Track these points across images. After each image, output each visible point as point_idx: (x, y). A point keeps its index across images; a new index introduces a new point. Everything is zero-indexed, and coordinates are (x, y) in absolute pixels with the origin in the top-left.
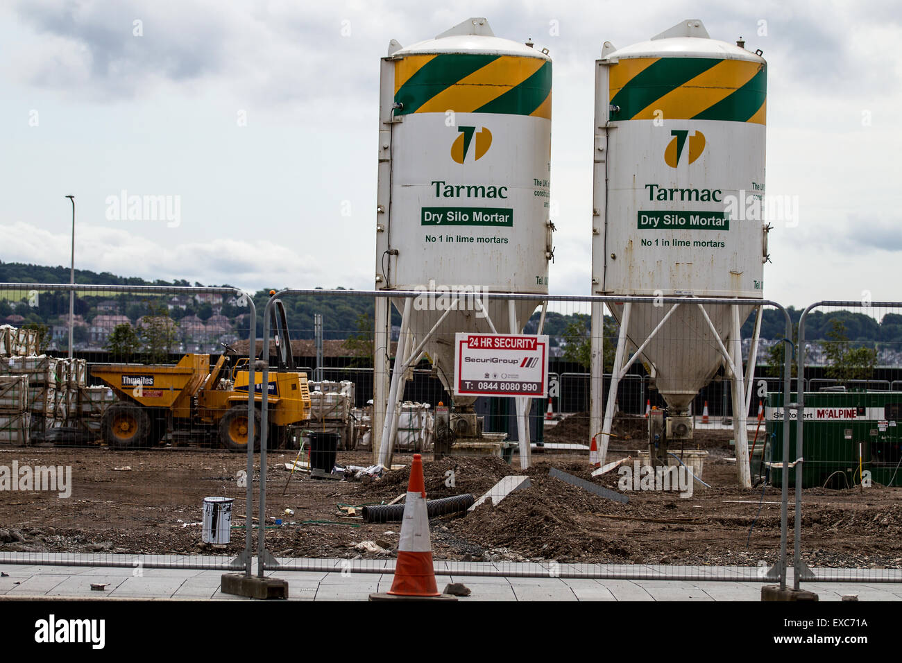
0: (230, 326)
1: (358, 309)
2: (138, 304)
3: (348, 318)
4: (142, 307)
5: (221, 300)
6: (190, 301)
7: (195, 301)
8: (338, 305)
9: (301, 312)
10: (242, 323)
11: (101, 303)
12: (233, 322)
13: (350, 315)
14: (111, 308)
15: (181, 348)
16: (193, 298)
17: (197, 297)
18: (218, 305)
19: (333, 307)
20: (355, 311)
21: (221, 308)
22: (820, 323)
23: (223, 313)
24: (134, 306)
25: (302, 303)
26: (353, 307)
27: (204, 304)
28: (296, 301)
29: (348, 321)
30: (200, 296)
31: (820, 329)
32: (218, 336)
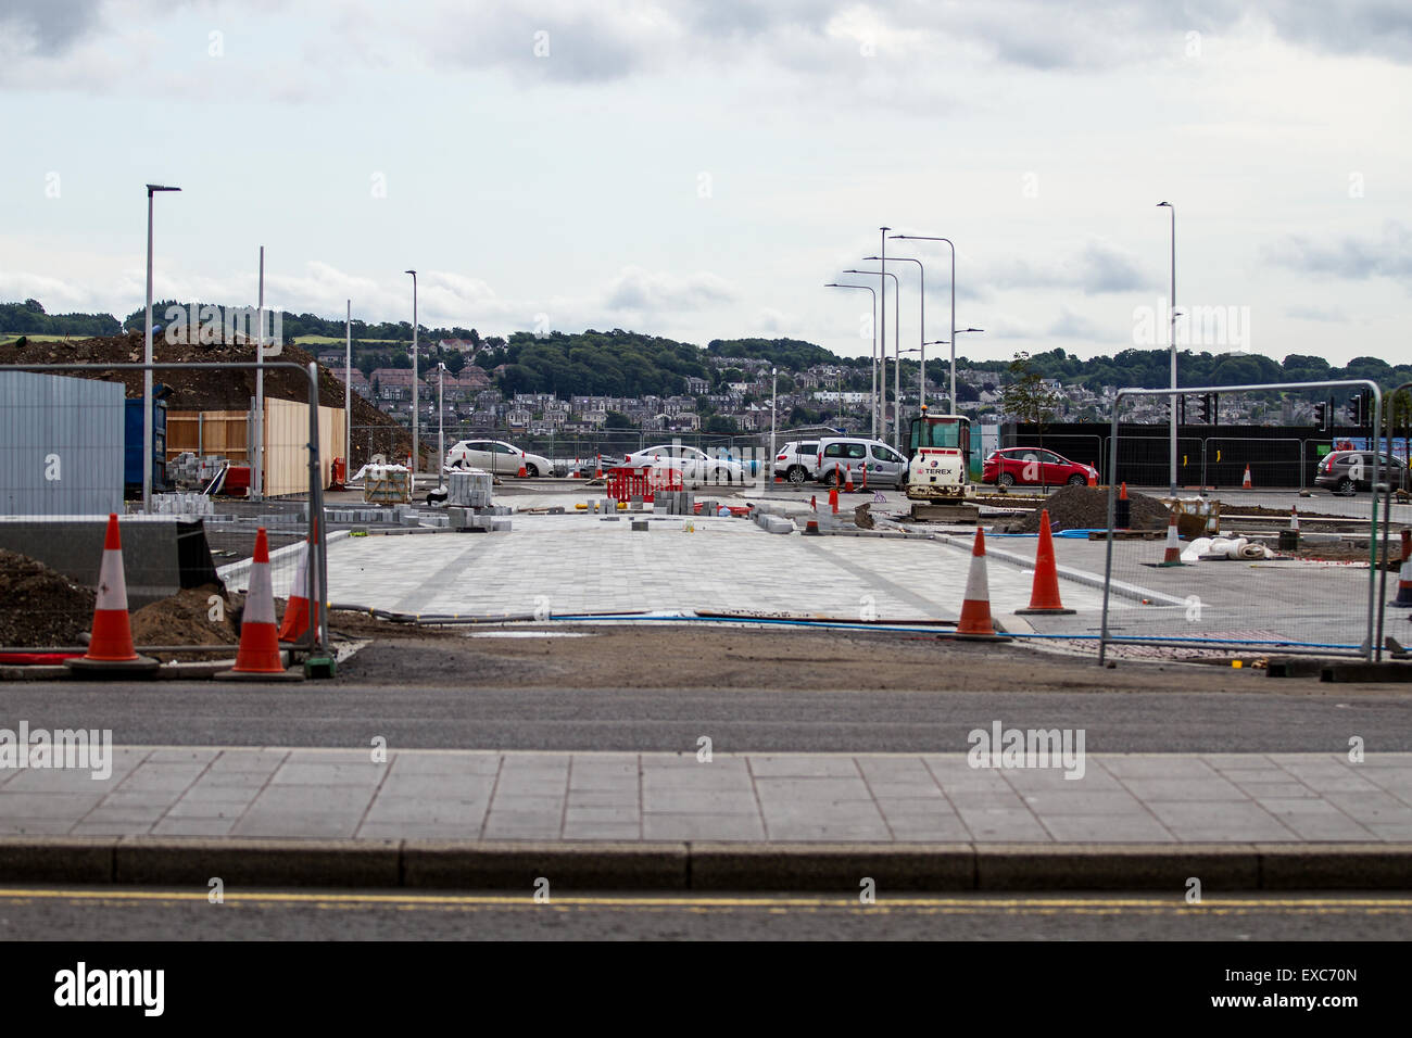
0: (489, 380)
1: (648, 357)
2: (370, 353)
3: (637, 368)
4: (376, 356)
5: (471, 347)
6: (433, 349)
7: (440, 349)
8: (623, 352)
9: (577, 361)
10: (504, 376)
11: (322, 353)
12: (491, 375)
13: (639, 363)
14: (336, 359)
15: (431, 408)
16: (437, 345)
17: (442, 344)
18: (469, 354)
19: (616, 354)
20: (643, 358)
21: (474, 357)
22: (1211, 369)
23: (477, 363)
24: (366, 356)
25: (578, 350)
26: (641, 354)
27: (450, 353)
28: (569, 347)
29: (636, 372)
30: (445, 342)
31: (1211, 375)
32: (476, 392)
